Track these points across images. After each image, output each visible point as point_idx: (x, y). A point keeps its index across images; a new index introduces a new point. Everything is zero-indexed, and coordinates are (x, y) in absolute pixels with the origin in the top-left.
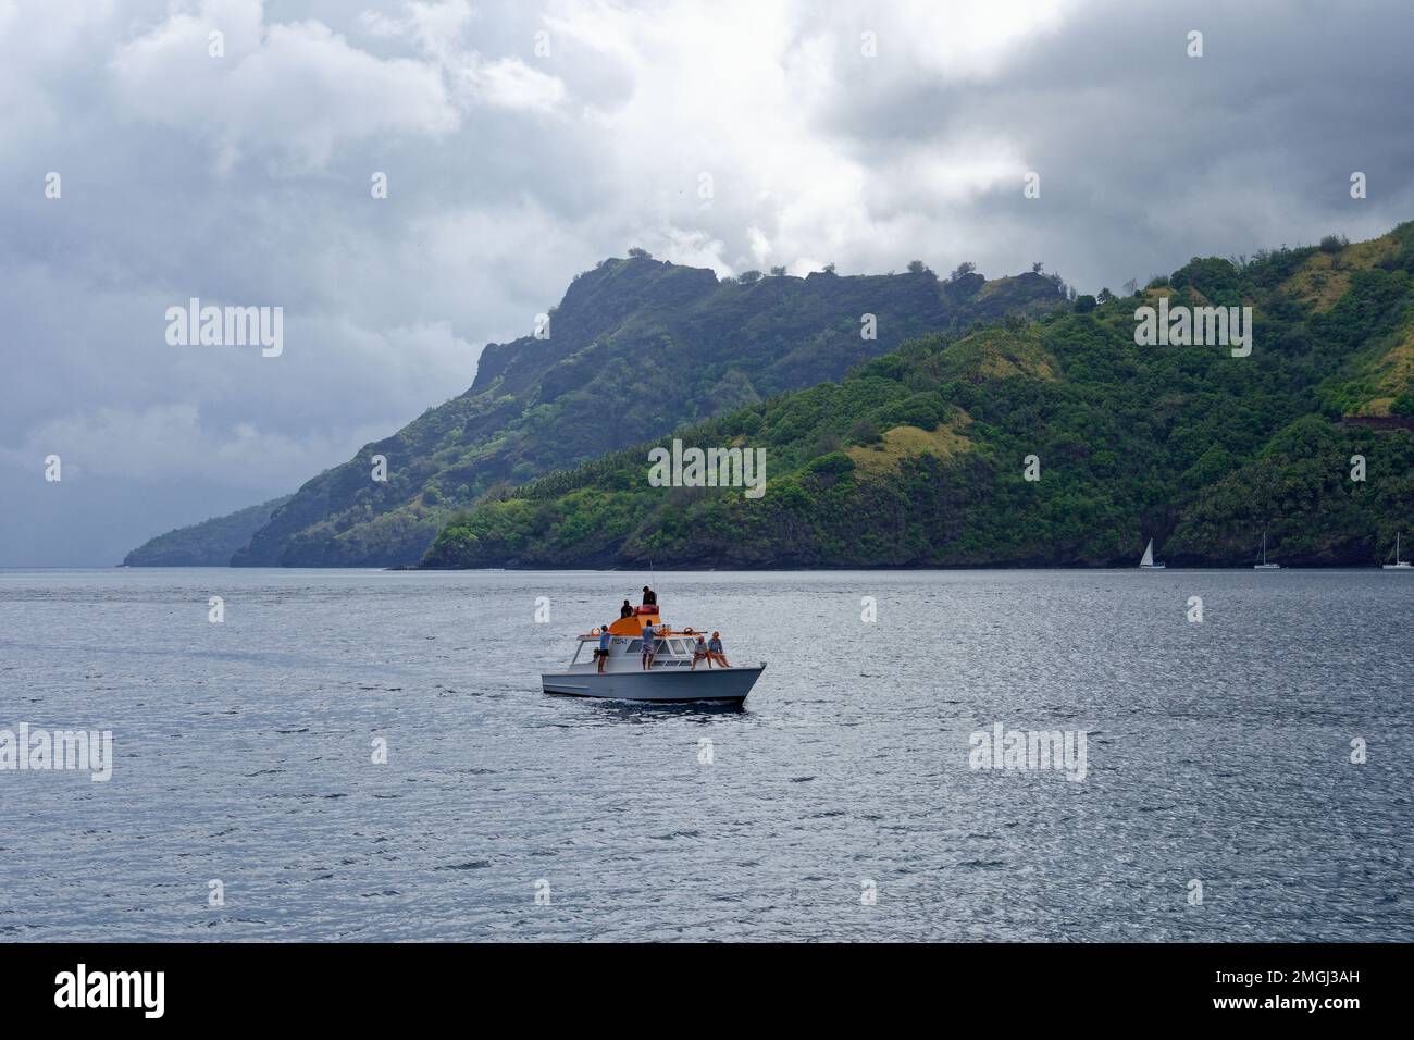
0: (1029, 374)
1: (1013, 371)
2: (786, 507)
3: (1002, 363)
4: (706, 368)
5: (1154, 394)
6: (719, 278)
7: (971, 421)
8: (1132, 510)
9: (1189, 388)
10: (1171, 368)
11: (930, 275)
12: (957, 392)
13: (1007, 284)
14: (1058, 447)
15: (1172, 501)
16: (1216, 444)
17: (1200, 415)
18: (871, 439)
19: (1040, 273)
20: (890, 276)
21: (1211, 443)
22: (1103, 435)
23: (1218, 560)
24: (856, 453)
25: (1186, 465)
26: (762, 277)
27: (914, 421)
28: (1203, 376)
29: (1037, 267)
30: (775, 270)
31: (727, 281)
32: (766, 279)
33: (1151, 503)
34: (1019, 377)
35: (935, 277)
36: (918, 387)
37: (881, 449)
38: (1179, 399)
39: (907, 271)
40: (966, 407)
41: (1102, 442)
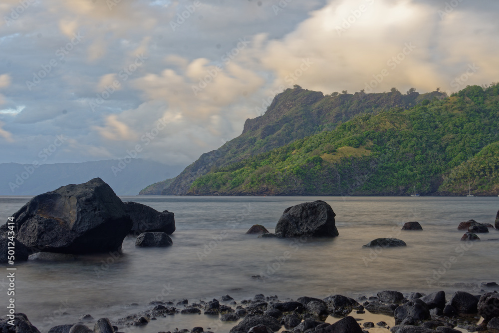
0: (397, 128)
1: (392, 126)
3: (388, 123)
5: (443, 135)
6: (324, 95)
7: (372, 144)
8: (428, 176)
9: (457, 133)
10: (450, 125)
11: (398, 93)
12: (369, 134)
13: (426, 95)
14: (403, 154)
15: (443, 172)
16: (461, 153)
17: (458, 142)
18: (332, 151)
19: (439, 91)
20: (384, 93)
21: (460, 152)
22: (420, 149)
23: (456, 194)
24: (325, 156)
25: (450, 160)
27: (350, 145)
28: (462, 128)
29: (438, 89)
30: (343, 92)
31: (327, 96)
32: (340, 95)
33: (436, 173)
34: (393, 129)
35: (400, 93)
36: (355, 132)
37: (335, 155)
38: (452, 136)
39: (390, 91)
40: (371, 139)
41: (420, 152)
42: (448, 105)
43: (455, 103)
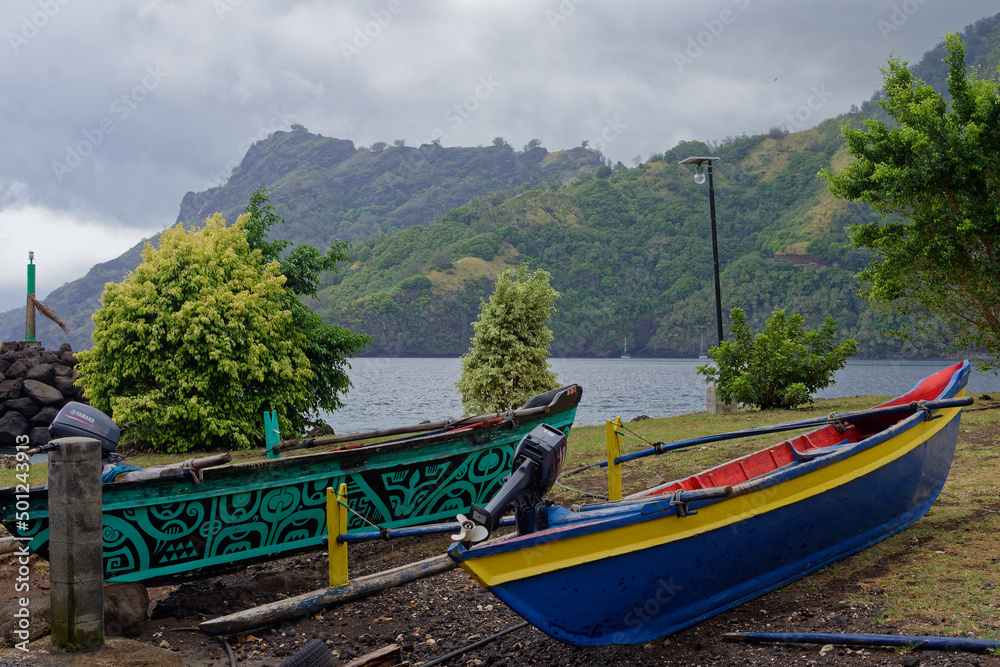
0: (560, 221)
1: (549, 219)
2: (381, 314)
3: (541, 212)
4: (346, 211)
5: (647, 237)
6: (357, 147)
7: (517, 254)
8: (627, 317)
9: (672, 233)
10: (659, 219)
11: (508, 148)
12: (509, 234)
13: (563, 155)
14: (578, 273)
15: (656, 311)
16: (687, 272)
17: (677, 252)
18: (446, 266)
19: (587, 148)
20: (480, 148)
21: (684, 271)
22: (610, 265)
23: (684, 353)
24: (434, 276)
25: (666, 287)
26: (387, 147)
27: (476, 254)
28: (682, 225)
29: (585, 144)
30: (397, 142)
31: (362, 149)
32: (391, 148)
33: (641, 313)
34: (552, 224)
35: (512, 149)
36: (481, 229)
37: (451, 273)
38: (665, 240)
39: (492, 144)
40: (515, 244)
41: (609, 270)
42: (648, 178)
43: (660, 175)
